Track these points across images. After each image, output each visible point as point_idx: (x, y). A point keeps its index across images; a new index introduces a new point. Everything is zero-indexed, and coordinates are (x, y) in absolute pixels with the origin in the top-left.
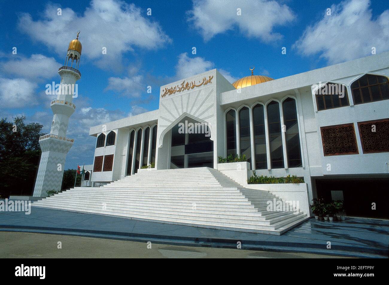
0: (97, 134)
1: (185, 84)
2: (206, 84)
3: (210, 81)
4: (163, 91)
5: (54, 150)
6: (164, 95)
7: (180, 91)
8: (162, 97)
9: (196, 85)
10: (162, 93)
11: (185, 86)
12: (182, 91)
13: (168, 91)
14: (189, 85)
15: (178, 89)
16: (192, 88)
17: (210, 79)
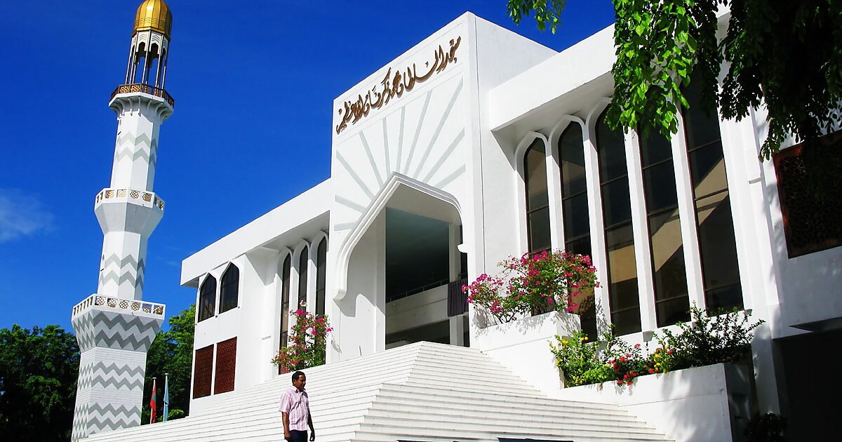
0: (197, 279)
1: (391, 80)
2: (443, 66)
3: (451, 57)
4: (340, 111)
5: (109, 343)
6: (343, 125)
7: (378, 105)
8: (338, 132)
9: (419, 75)
10: (337, 119)
11: (391, 87)
12: (384, 104)
13: (350, 111)
14: (402, 82)
15: (374, 100)
16: (410, 88)
17: (453, 50)
